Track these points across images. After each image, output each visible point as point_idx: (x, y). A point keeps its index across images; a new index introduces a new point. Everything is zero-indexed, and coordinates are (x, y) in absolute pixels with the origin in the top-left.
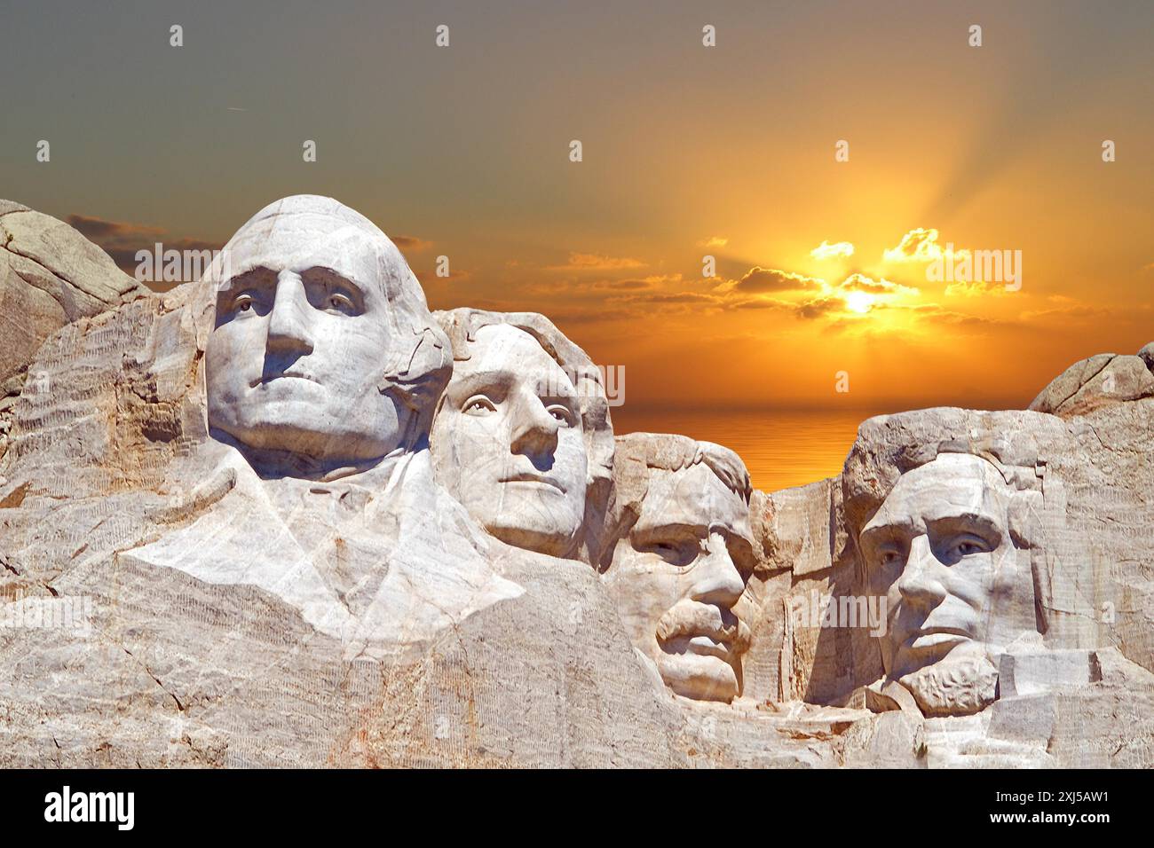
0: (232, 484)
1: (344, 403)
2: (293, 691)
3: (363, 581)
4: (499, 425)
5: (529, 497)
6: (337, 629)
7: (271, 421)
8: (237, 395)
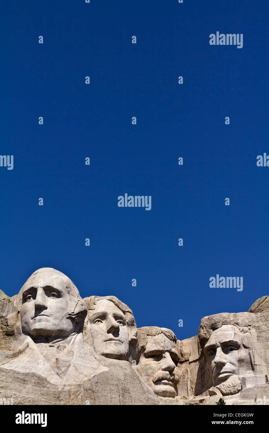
0: (28, 346)
1: (57, 322)
2: (45, 400)
3: (63, 369)
4: (104, 326)
5: (112, 345)
6: (57, 383)
7: (37, 328)
8: (28, 322)
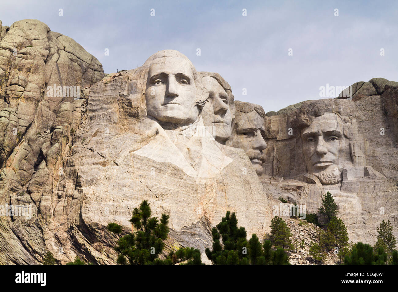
1: (187, 110)
2: (184, 192)
3: (197, 160)
4: (210, 106)
5: (221, 127)
6: (193, 175)
7: (169, 116)
